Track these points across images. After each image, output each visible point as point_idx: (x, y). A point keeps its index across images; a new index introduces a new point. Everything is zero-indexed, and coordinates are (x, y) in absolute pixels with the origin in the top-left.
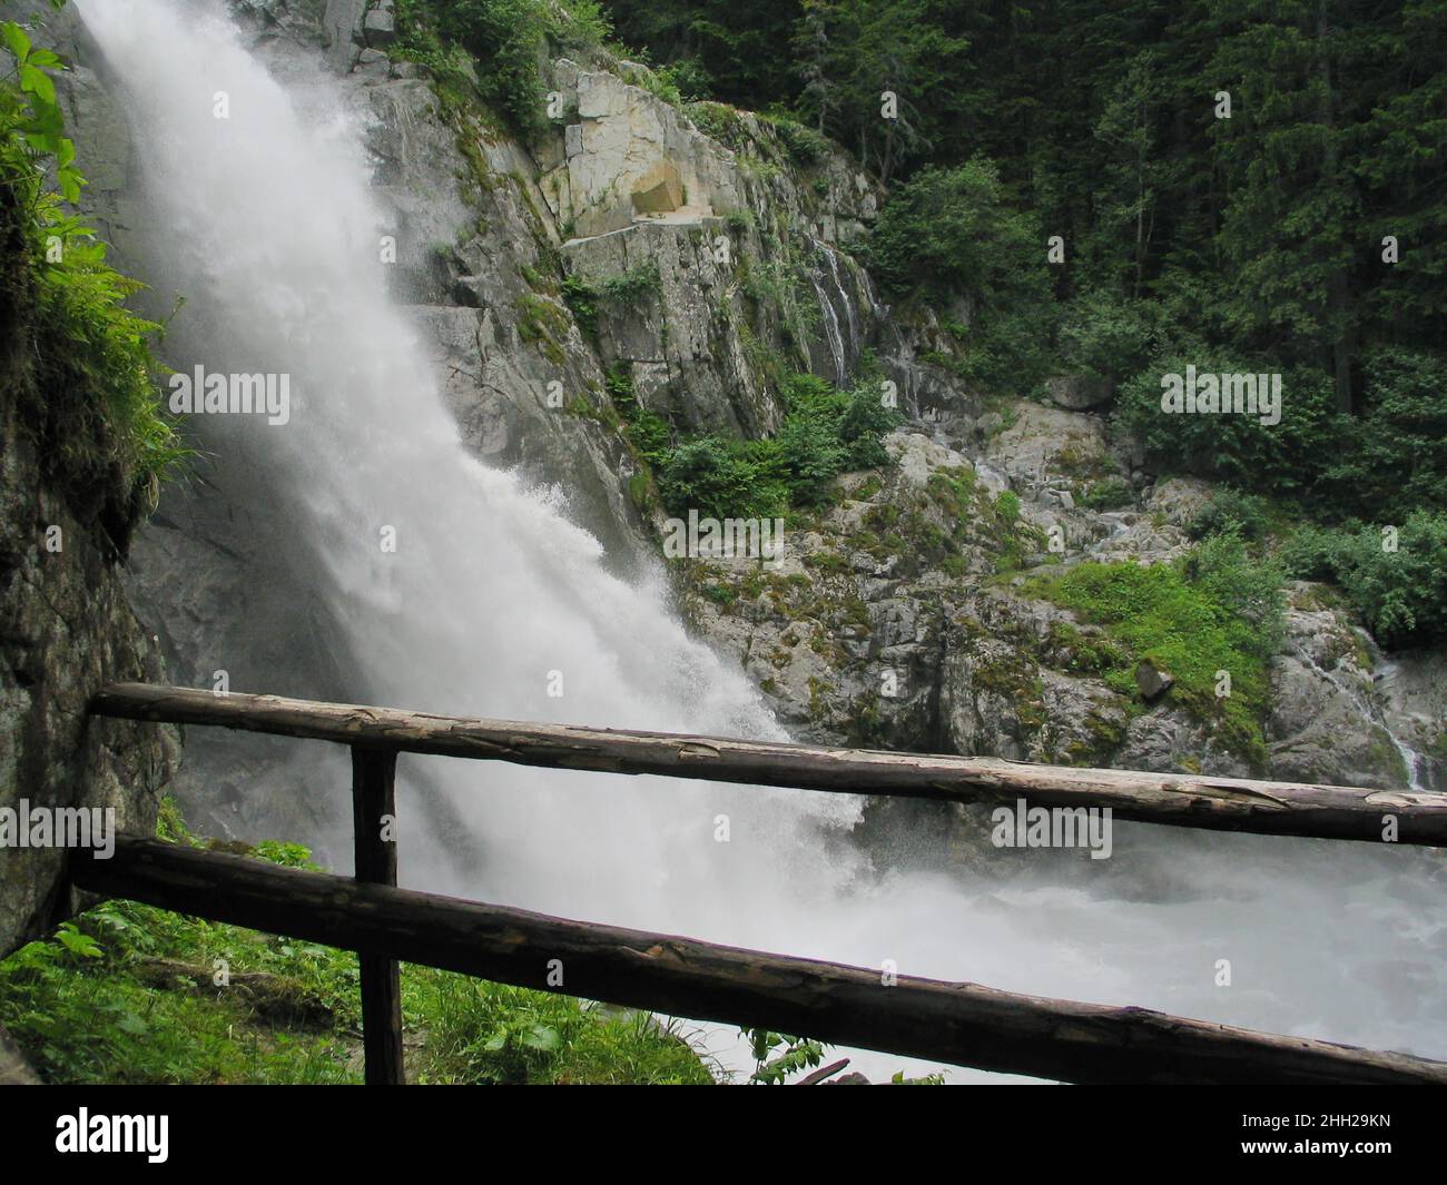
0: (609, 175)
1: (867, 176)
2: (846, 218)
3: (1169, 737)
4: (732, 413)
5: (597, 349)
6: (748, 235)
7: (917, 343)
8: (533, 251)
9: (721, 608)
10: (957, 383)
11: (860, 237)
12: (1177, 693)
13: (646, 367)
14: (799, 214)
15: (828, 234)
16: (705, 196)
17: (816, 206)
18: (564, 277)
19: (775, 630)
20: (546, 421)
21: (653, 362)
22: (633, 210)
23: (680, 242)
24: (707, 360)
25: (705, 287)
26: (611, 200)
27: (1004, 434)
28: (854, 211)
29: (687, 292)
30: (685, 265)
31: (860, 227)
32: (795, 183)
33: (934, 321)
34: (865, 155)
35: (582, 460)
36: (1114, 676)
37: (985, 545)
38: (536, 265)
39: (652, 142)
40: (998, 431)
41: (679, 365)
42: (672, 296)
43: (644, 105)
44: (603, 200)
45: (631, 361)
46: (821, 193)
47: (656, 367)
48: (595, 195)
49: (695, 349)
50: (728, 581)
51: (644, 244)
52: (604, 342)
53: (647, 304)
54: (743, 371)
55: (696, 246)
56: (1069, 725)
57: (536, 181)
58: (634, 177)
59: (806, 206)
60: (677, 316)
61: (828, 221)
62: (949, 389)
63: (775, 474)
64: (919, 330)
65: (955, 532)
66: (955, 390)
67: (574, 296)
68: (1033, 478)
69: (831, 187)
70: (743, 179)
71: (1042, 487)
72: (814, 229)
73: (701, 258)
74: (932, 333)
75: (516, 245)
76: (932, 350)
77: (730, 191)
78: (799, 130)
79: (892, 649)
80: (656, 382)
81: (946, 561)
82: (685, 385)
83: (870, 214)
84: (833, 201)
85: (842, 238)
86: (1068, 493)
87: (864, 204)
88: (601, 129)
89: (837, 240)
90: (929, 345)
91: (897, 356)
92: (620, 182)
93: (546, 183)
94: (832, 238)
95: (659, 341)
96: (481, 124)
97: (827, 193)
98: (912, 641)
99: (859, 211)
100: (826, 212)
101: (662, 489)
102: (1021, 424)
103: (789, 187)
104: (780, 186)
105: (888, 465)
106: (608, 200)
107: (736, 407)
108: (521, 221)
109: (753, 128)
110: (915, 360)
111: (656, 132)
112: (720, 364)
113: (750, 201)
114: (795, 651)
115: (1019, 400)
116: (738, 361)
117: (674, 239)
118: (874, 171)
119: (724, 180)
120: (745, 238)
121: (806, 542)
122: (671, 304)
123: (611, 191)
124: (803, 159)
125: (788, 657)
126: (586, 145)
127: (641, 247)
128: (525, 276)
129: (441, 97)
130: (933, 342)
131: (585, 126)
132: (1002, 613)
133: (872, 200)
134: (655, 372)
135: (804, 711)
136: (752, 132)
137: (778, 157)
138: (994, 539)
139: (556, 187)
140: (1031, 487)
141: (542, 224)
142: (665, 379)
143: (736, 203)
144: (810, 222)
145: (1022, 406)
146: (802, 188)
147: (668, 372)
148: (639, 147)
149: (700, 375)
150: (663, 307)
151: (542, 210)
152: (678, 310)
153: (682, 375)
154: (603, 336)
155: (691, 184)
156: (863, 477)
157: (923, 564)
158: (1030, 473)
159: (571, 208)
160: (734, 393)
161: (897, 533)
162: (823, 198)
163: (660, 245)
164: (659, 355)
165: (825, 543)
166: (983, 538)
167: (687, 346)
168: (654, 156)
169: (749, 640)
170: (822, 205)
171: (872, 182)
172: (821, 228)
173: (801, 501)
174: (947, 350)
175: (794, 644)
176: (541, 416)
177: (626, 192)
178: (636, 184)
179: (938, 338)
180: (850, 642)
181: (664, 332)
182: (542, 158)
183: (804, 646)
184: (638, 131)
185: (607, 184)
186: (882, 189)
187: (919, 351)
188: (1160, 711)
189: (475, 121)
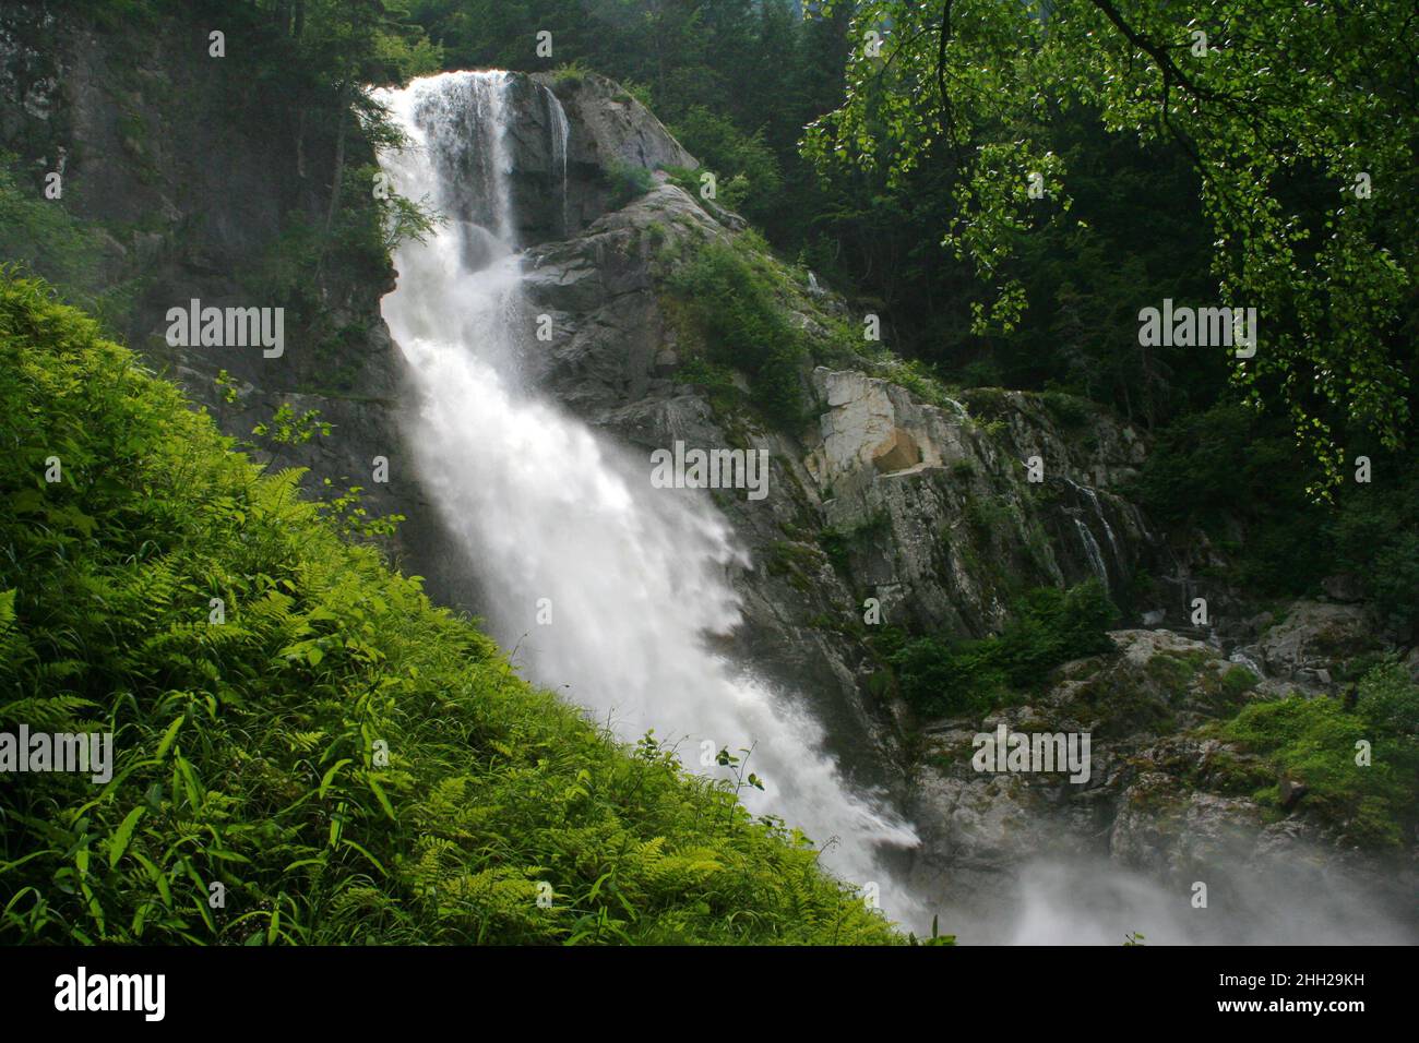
0: (855, 447)
1: (1135, 429)
2: (1116, 465)
3: (1293, 835)
4: (960, 618)
5: (850, 581)
6: (977, 480)
7: (1192, 561)
8: (792, 511)
9: (940, 771)
10: (1232, 591)
11: (1132, 478)
12: (1311, 798)
13: (887, 589)
14: (1071, 467)
15: (1100, 480)
16: (937, 453)
17: (1087, 459)
18: (821, 528)
19: (982, 785)
20: (784, 631)
21: (891, 585)
22: (875, 471)
23: (905, 488)
24: (931, 577)
25: (927, 521)
26: (858, 466)
27: (1273, 628)
28: (1124, 458)
29: (913, 526)
30: (910, 506)
31: (1131, 471)
32: (1065, 442)
33: (1206, 541)
34: (1130, 411)
35: (818, 660)
36: (1262, 794)
37: (1200, 710)
38: (794, 520)
39: (886, 417)
40: (1268, 627)
41: (910, 584)
42: (902, 530)
43: (877, 390)
44: (851, 466)
45: (875, 587)
46: (1091, 447)
47: (893, 588)
48: (844, 463)
49: (922, 570)
50: (947, 750)
51: (878, 494)
52: (855, 575)
53: (883, 540)
54: (964, 583)
55: (918, 489)
56: (1204, 832)
57: (801, 460)
58: (874, 446)
59: (1078, 459)
60: (906, 546)
61: (1099, 471)
62: (1225, 598)
63: (994, 663)
64: (1192, 550)
65: (1172, 701)
66: (1231, 598)
67: (831, 541)
68: (1290, 661)
69: (1100, 442)
70: (969, 436)
71: (1299, 667)
72: (1086, 478)
73: (921, 498)
74: (1204, 552)
75: (775, 507)
76: (1207, 565)
77: (956, 446)
78: (1065, 399)
79: (1084, 794)
80: (894, 599)
81: (1154, 723)
82: (918, 600)
83: (1139, 459)
84: (1103, 452)
85: (1115, 483)
86: (1324, 671)
87: (1134, 452)
88: (845, 413)
89: (1110, 483)
90: (1203, 561)
91: (1174, 576)
92: (864, 450)
93: (809, 460)
94: (1104, 483)
95: (893, 568)
96: (750, 422)
97: (1097, 446)
98: (1102, 785)
99: (1129, 458)
100: (1096, 462)
101: (902, 684)
102: (1291, 619)
103: (1059, 446)
104: (1050, 446)
105: (1113, 652)
106: (855, 466)
107: (962, 613)
108: (782, 490)
109: (1020, 402)
110: (1193, 576)
111: (888, 409)
112: (944, 579)
113: (978, 452)
114: (995, 800)
115: (1295, 600)
116: (959, 576)
117: (899, 486)
118: (1141, 423)
119: (951, 439)
120: (973, 482)
121: (1020, 715)
122: (901, 537)
123: (856, 459)
124: (1069, 422)
125: (989, 804)
126: (836, 427)
127: (877, 496)
128: (782, 528)
129: (712, 406)
130: (1207, 558)
131: (834, 413)
132: (1168, 750)
133: (1141, 448)
134: (893, 592)
135: (996, 846)
136: (1019, 406)
137: (1046, 423)
138: (1210, 704)
139: (816, 462)
140: (1287, 669)
141: (803, 491)
142: (900, 597)
143: (962, 455)
144: (1081, 473)
145: (1297, 604)
146: (1073, 446)
147: (902, 591)
148: (876, 422)
149: (928, 590)
150: (895, 540)
151: (804, 483)
152: (908, 541)
153: (914, 591)
154: (855, 570)
155: (925, 445)
156: (1083, 662)
157: (1130, 727)
158: (1287, 657)
159: (829, 476)
160: (958, 600)
161: (1106, 703)
162: (1092, 452)
163: (889, 493)
164: (894, 578)
165: (1035, 714)
166: (1199, 704)
167: (915, 568)
168: (888, 427)
169: (958, 794)
170: (1092, 457)
171: (1139, 433)
172: (1093, 476)
173: (1019, 683)
174: (1221, 564)
175: (995, 794)
176: (779, 627)
177: (868, 457)
178: (876, 450)
179: (1211, 555)
180: (1045, 789)
181: (898, 560)
182: (807, 443)
183: (1004, 795)
184: (874, 410)
185: (853, 453)
186: (1150, 437)
187: (1194, 568)
188: (1292, 815)
189: (744, 420)
